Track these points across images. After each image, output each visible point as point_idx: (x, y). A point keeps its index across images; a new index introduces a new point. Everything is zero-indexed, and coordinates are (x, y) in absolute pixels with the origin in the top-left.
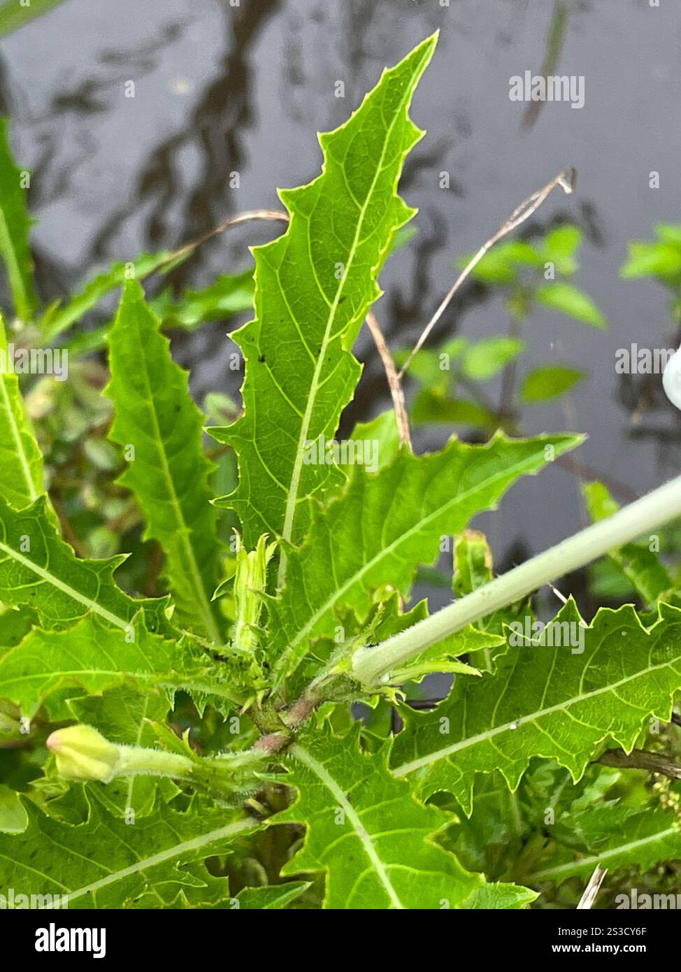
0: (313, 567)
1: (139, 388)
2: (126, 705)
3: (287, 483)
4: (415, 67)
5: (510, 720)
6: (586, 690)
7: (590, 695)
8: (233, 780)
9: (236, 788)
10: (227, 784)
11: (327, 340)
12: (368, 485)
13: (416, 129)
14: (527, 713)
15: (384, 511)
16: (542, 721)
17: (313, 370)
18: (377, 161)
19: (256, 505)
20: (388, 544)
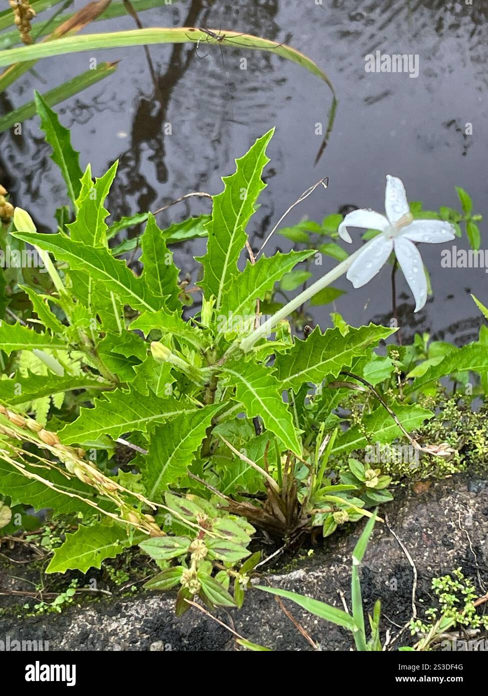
0: (232, 298)
1: (153, 259)
2: (154, 369)
3: (220, 279)
4: (267, 138)
5: (296, 373)
6: (323, 361)
7: (324, 362)
8: (201, 375)
9: (202, 378)
10: (199, 376)
11: (235, 229)
12: (251, 269)
13: (267, 158)
14: (302, 370)
15: (256, 277)
16: (307, 373)
17: (230, 239)
18: (254, 168)
19: (209, 286)
20: (257, 288)
